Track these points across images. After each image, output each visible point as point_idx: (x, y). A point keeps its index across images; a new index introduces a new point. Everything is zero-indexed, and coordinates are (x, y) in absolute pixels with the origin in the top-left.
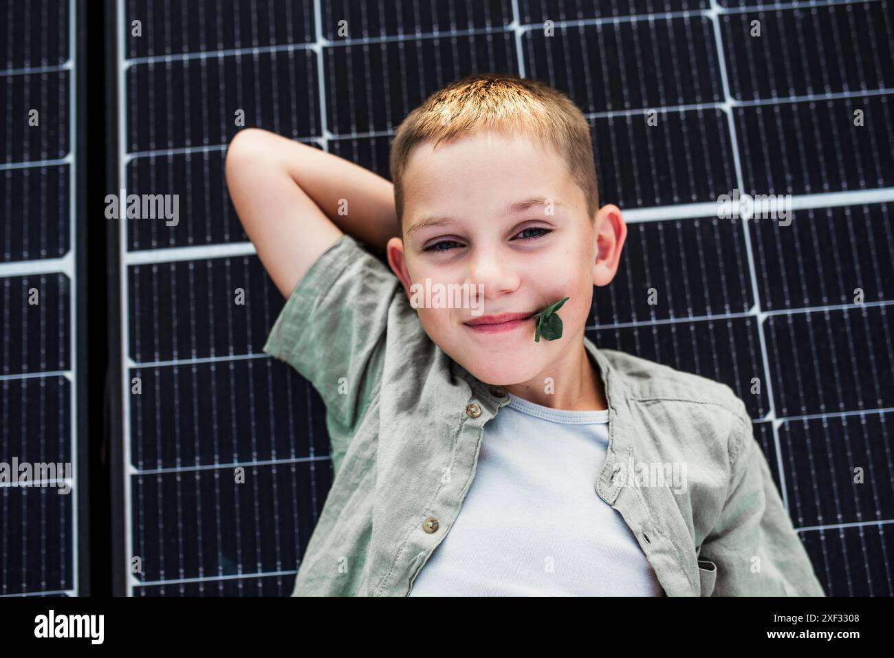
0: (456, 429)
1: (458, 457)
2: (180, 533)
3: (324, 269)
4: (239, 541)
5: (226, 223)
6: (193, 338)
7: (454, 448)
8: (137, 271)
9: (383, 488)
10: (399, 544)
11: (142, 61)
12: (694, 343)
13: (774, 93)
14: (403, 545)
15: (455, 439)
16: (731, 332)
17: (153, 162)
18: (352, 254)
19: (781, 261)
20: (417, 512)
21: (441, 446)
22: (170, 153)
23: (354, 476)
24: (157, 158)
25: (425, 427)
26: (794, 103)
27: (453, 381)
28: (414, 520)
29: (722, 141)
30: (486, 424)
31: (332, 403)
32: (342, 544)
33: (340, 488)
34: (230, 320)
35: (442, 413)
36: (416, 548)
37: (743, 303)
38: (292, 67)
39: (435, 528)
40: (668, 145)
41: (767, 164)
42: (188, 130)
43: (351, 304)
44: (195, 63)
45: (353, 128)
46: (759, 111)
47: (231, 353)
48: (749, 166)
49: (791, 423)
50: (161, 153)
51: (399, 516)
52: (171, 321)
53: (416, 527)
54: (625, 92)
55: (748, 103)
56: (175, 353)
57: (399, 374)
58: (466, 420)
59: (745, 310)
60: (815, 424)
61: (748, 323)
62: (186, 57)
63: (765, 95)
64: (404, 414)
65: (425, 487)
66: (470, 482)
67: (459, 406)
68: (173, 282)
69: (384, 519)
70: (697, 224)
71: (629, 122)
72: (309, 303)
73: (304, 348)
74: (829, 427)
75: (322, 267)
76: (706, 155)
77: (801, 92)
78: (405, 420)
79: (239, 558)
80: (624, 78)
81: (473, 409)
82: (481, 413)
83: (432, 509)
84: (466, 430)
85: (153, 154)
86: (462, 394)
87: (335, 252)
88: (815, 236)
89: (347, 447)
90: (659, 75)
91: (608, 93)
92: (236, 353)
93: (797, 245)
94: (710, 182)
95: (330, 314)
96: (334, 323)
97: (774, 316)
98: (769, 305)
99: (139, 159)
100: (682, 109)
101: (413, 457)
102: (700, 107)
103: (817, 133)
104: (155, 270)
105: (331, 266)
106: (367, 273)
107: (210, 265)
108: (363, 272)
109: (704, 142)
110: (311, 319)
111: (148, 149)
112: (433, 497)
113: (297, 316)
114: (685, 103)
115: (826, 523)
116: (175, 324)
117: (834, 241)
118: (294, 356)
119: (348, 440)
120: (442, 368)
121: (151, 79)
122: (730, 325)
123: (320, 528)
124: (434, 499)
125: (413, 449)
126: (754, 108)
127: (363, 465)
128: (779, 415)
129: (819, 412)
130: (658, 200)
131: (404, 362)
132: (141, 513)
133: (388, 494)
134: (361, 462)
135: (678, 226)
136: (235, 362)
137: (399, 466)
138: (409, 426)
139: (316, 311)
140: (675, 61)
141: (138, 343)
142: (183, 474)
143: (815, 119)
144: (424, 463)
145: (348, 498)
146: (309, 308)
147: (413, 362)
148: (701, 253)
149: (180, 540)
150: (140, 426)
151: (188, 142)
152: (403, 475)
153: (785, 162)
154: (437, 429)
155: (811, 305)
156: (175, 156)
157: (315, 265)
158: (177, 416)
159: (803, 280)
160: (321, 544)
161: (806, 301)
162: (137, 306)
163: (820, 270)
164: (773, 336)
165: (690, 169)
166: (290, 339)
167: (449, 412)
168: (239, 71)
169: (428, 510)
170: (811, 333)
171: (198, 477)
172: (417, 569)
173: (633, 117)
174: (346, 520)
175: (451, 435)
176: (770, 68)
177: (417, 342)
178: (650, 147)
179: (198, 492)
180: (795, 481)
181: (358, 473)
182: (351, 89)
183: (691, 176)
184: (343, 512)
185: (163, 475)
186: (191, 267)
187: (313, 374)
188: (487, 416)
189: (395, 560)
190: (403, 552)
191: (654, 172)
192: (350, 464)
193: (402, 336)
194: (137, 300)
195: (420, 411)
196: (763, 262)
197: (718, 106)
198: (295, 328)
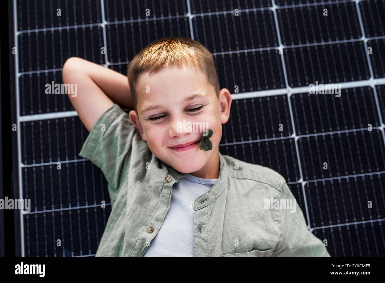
0: (161, 188)
1: (162, 200)
2: (46, 239)
3: (106, 118)
4: (72, 242)
5: (64, 103)
6: (50, 153)
7: (161, 196)
8: (24, 124)
9: (129, 214)
10: (136, 238)
11: (25, 32)
12: (268, 150)
13: (300, 42)
14: (138, 239)
15: (161, 192)
16: (283, 145)
17: (31, 76)
18: (119, 112)
19: (304, 114)
20: (144, 224)
21: (155, 196)
22: (38, 72)
23: (119, 210)
24: (33, 74)
25: (147, 188)
26: (308, 47)
27: (160, 167)
28: (143, 228)
29: (279, 63)
30: (173, 185)
31: (109, 178)
32: (114, 240)
33: (114, 216)
34: (66, 145)
35: (155, 181)
36: (144, 240)
37: (288, 133)
38: (92, 34)
39: (152, 231)
40: (256, 65)
41: (298, 72)
42: (46, 62)
43: (118, 134)
44: (49, 32)
45: (119, 60)
46: (294, 50)
47: (67, 160)
48: (290, 74)
49: (310, 183)
50: (34, 72)
51: (136, 226)
52: (40, 146)
53: (144, 231)
54: (237, 43)
55: (289, 47)
56: (42, 160)
57: (137, 165)
58: (165, 183)
59: (290, 135)
60: (320, 183)
61: (291, 141)
62: (45, 30)
63: (296, 43)
64: (139, 182)
65: (147, 214)
66: (167, 210)
67: (162, 178)
68: (41, 129)
69: (129, 228)
70: (268, 99)
71: (238, 55)
72: (99, 134)
73: (97, 154)
74: (326, 184)
75: (105, 118)
76: (272, 69)
77: (311, 42)
78: (138, 184)
79: (72, 249)
80: (236, 37)
81: (168, 179)
82: (171, 180)
83: (151, 222)
84: (165, 188)
85: (31, 73)
86: (163, 172)
87: (111, 111)
88: (318, 103)
89: (116, 197)
90: (251, 35)
91: (229, 43)
92: (69, 160)
93: (311, 107)
94: (274, 81)
95: (109, 138)
96: (110, 142)
97: (302, 138)
98: (299, 133)
99: (25, 75)
100: (261, 50)
101: (142, 200)
102: (269, 49)
103: (318, 59)
104: (32, 124)
105: (109, 117)
106: (125, 121)
107: (57, 121)
108: (123, 120)
109: (271, 64)
110: (100, 140)
111: (29, 71)
112: (151, 218)
113: (94, 139)
114: (263, 47)
115: (325, 225)
116: (42, 147)
117: (326, 105)
118: (93, 157)
119: (116, 194)
120: (155, 162)
121: (29, 40)
122: (283, 142)
123: (105, 234)
124: (152, 219)
125: (142, 197)
126: (292, 49)
127: (122, 205)
128: (304, 180)
129: (321, 178)
130: (251, 89)
131: (139, 159)
132: (28, 231)
133: (131, 217)
134: (122, 204)
135: (260, 100)
136: (69, 163)
137: (136, 204)
138: (141, 187)
139: (102, 137)
140: (258, 29)
141: (25, 156)
142: (47, 213)
143: (317, 53)
144: (147, 203)
145: (117, 220)
146: (100, 136)
147: (143, 159)
148: (270, 111)
149: (46, 242)
150: (27, 192)
151: (46, 67)
152: (138, 208)
153: (305, 72)
154: (152, 188)
155: (317, 132)
156: (41, 74)
157: (102, 117)
158: (43, 188)
159: (314, 122)
160: (106, 241)
161: (315, 131)
162: (25, 140)
163: (321, 118)
164: (302, 146)
165: (265, 75)
166: (91, 149)
167: (158, 180)
168: (68, 36)
169: (149, 223)
170: (317, 144)
171: (53, 215)
172: (145, 249)
173: (240, 53)
174: (116, 230)
175: (159, 191)
176: (298, 32)
177: (145, 151)
178: (248, 66)
179: (53, 221)
180: (312, 208)
181: (121, 209)
182: (118, 43)
183: (266, 79)
184: (115, 226)
185: (38, 214)
186: (49, 122)
187: (101, 165)
188: (174, 181)
189: (135, 246)
190: (138, 242)
191: (250, 77)
192: (117, 205)
193: (138, 148)
194: (25, 137)
195: (146, 181)
196: (296, 115)
197: (276, 48)
198: (93, 145)
